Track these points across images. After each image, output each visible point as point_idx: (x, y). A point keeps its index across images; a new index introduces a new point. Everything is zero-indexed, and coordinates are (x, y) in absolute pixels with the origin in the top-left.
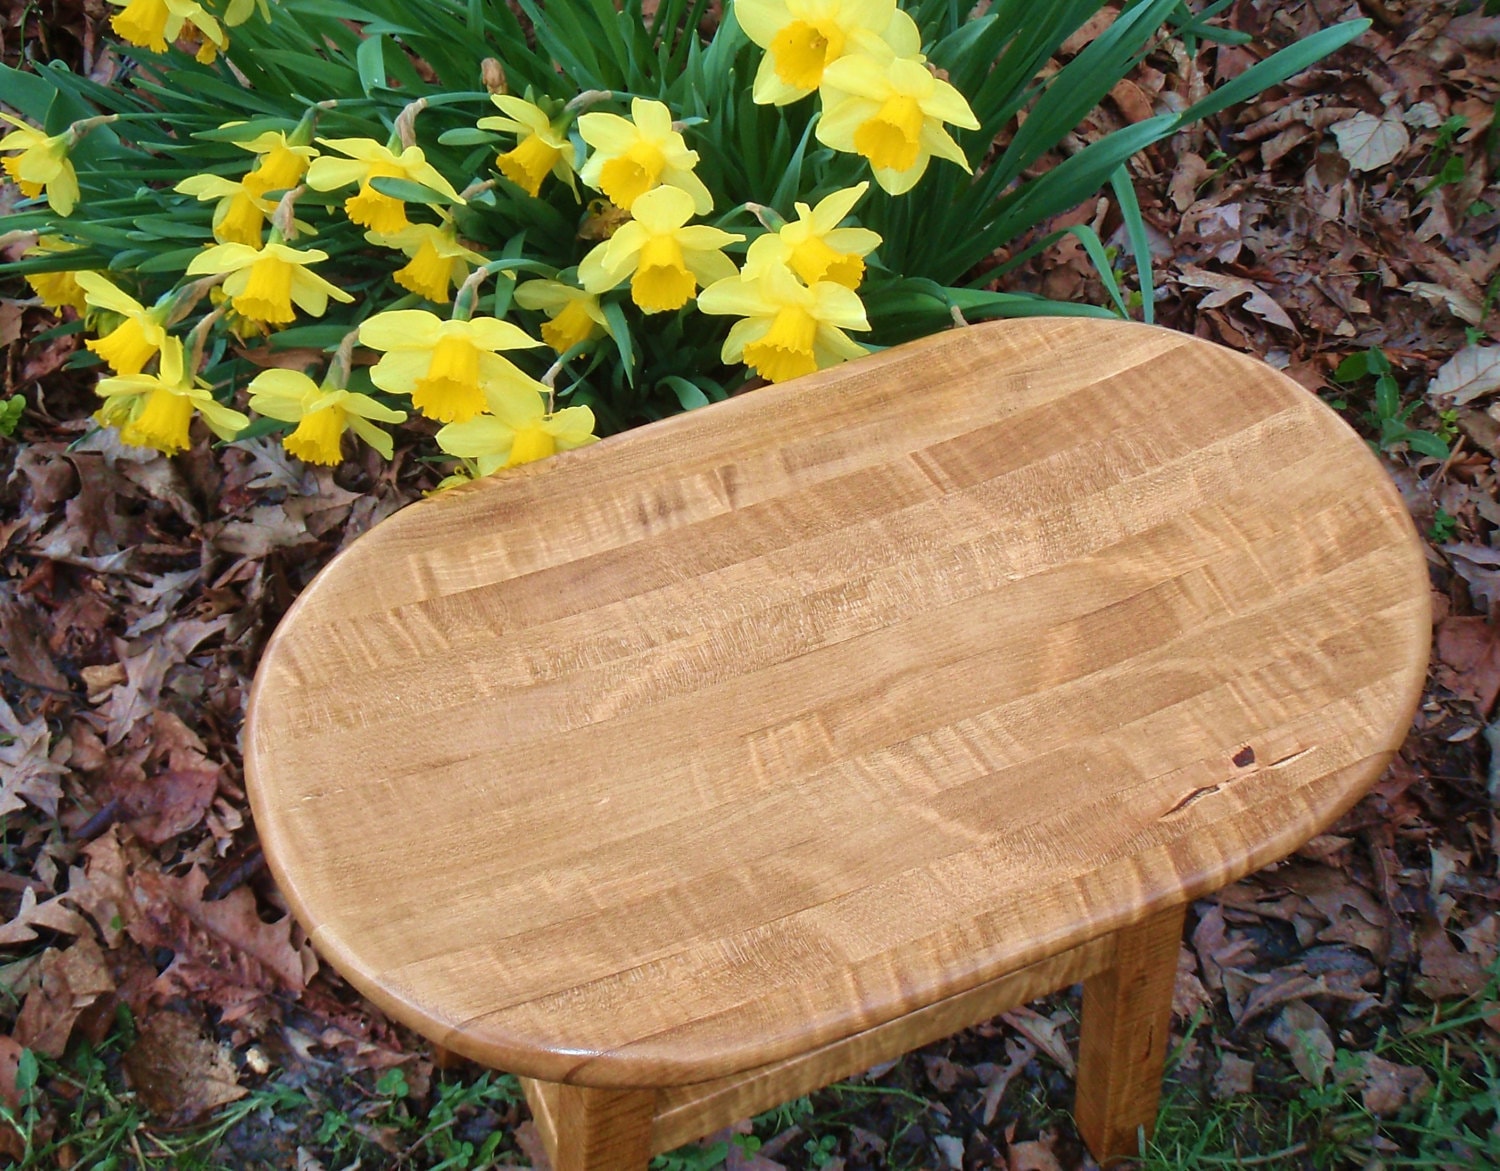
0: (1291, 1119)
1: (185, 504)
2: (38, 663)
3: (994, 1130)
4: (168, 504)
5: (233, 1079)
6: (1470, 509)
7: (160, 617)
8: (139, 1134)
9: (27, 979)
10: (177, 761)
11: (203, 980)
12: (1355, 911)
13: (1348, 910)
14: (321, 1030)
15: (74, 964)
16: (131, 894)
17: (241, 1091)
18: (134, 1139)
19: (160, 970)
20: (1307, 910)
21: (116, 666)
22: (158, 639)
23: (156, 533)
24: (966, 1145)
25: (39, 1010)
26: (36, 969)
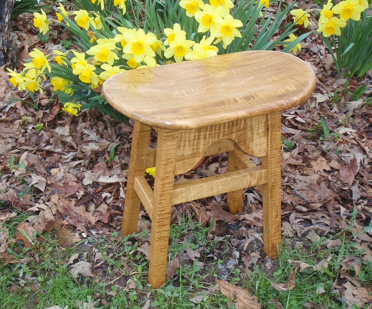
0: (312, 250)
1: (74, 144)
2: (41, 169)
3: (247, 251)
4: (71, 143)
5: (79, 238)
6: (344, 149)
7: (68, 160)
8: (58, 246)
9: (35, 220)
10: (70, 184)
11: (73, 222)
12: (324, 217)
13: (323, 217)
14: (98, 231)
15: (47, 213)
16: (59, 203)
17: (81, 240)
18: (57, 248)
19: (64, 220)
20: (314, 217)
21: (58, 169)
22: (67, 164)
23: (68, 148)
24: (240, 253)
25: (37, 226)
26: (37, 218)
